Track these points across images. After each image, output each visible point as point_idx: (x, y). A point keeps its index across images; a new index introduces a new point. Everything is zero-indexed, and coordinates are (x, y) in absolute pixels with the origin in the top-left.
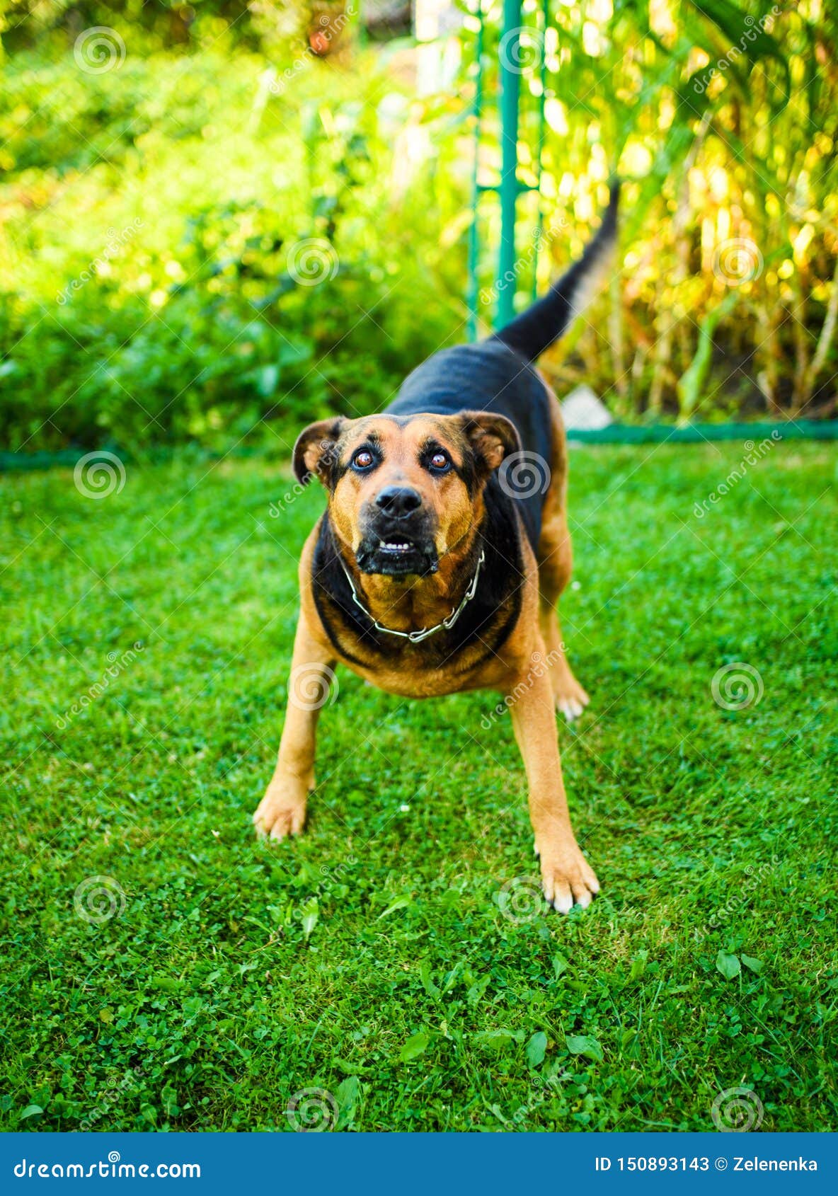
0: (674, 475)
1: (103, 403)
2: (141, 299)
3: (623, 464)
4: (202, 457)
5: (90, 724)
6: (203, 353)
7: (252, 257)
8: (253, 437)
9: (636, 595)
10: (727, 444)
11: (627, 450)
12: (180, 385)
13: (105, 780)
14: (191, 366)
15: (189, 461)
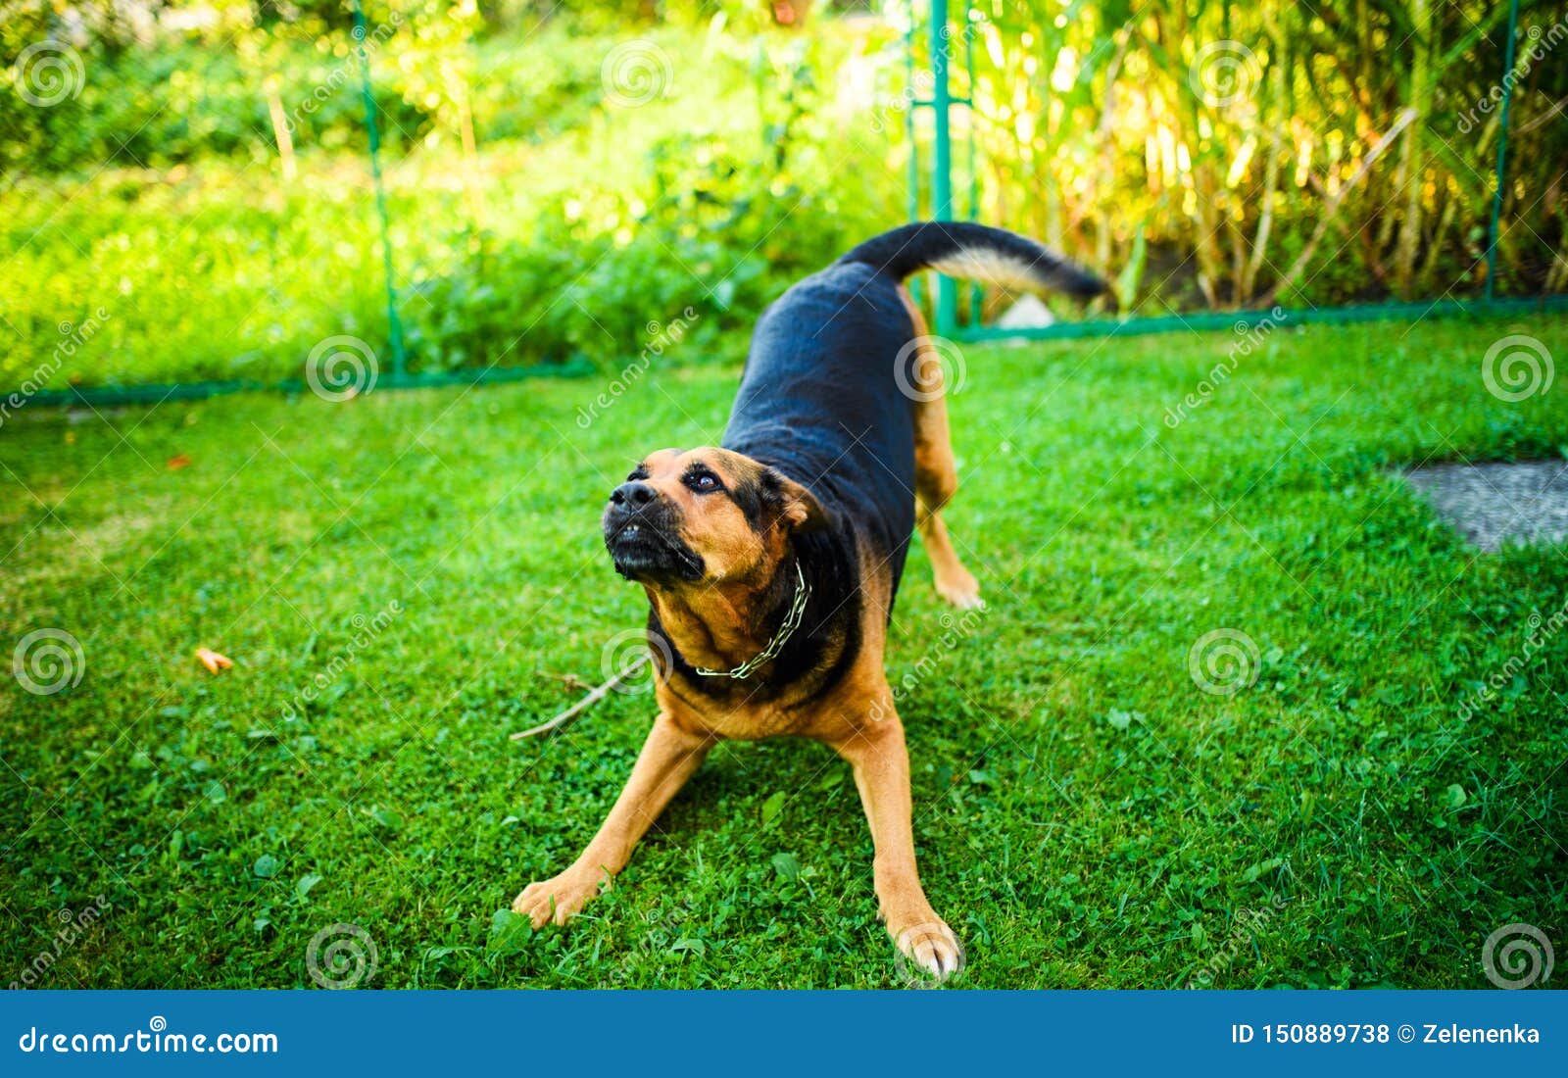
0: (1111, 361)
1: (572, 322)
2: (608, 236)
3: (1061, 356)
4: (664, 364)
5: (559, 558)
6: (663, 274)
7: (707, 184)
8: (713, 346)
9: (1063, 456)
10: (1165, 335)
11: (1066, 344)
12: (642, 303)
13: (572, 600)
14: (654, 288)
15: (653, 369)
